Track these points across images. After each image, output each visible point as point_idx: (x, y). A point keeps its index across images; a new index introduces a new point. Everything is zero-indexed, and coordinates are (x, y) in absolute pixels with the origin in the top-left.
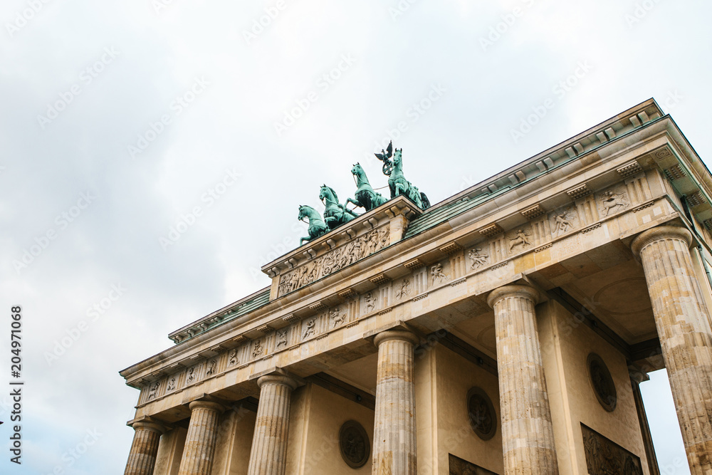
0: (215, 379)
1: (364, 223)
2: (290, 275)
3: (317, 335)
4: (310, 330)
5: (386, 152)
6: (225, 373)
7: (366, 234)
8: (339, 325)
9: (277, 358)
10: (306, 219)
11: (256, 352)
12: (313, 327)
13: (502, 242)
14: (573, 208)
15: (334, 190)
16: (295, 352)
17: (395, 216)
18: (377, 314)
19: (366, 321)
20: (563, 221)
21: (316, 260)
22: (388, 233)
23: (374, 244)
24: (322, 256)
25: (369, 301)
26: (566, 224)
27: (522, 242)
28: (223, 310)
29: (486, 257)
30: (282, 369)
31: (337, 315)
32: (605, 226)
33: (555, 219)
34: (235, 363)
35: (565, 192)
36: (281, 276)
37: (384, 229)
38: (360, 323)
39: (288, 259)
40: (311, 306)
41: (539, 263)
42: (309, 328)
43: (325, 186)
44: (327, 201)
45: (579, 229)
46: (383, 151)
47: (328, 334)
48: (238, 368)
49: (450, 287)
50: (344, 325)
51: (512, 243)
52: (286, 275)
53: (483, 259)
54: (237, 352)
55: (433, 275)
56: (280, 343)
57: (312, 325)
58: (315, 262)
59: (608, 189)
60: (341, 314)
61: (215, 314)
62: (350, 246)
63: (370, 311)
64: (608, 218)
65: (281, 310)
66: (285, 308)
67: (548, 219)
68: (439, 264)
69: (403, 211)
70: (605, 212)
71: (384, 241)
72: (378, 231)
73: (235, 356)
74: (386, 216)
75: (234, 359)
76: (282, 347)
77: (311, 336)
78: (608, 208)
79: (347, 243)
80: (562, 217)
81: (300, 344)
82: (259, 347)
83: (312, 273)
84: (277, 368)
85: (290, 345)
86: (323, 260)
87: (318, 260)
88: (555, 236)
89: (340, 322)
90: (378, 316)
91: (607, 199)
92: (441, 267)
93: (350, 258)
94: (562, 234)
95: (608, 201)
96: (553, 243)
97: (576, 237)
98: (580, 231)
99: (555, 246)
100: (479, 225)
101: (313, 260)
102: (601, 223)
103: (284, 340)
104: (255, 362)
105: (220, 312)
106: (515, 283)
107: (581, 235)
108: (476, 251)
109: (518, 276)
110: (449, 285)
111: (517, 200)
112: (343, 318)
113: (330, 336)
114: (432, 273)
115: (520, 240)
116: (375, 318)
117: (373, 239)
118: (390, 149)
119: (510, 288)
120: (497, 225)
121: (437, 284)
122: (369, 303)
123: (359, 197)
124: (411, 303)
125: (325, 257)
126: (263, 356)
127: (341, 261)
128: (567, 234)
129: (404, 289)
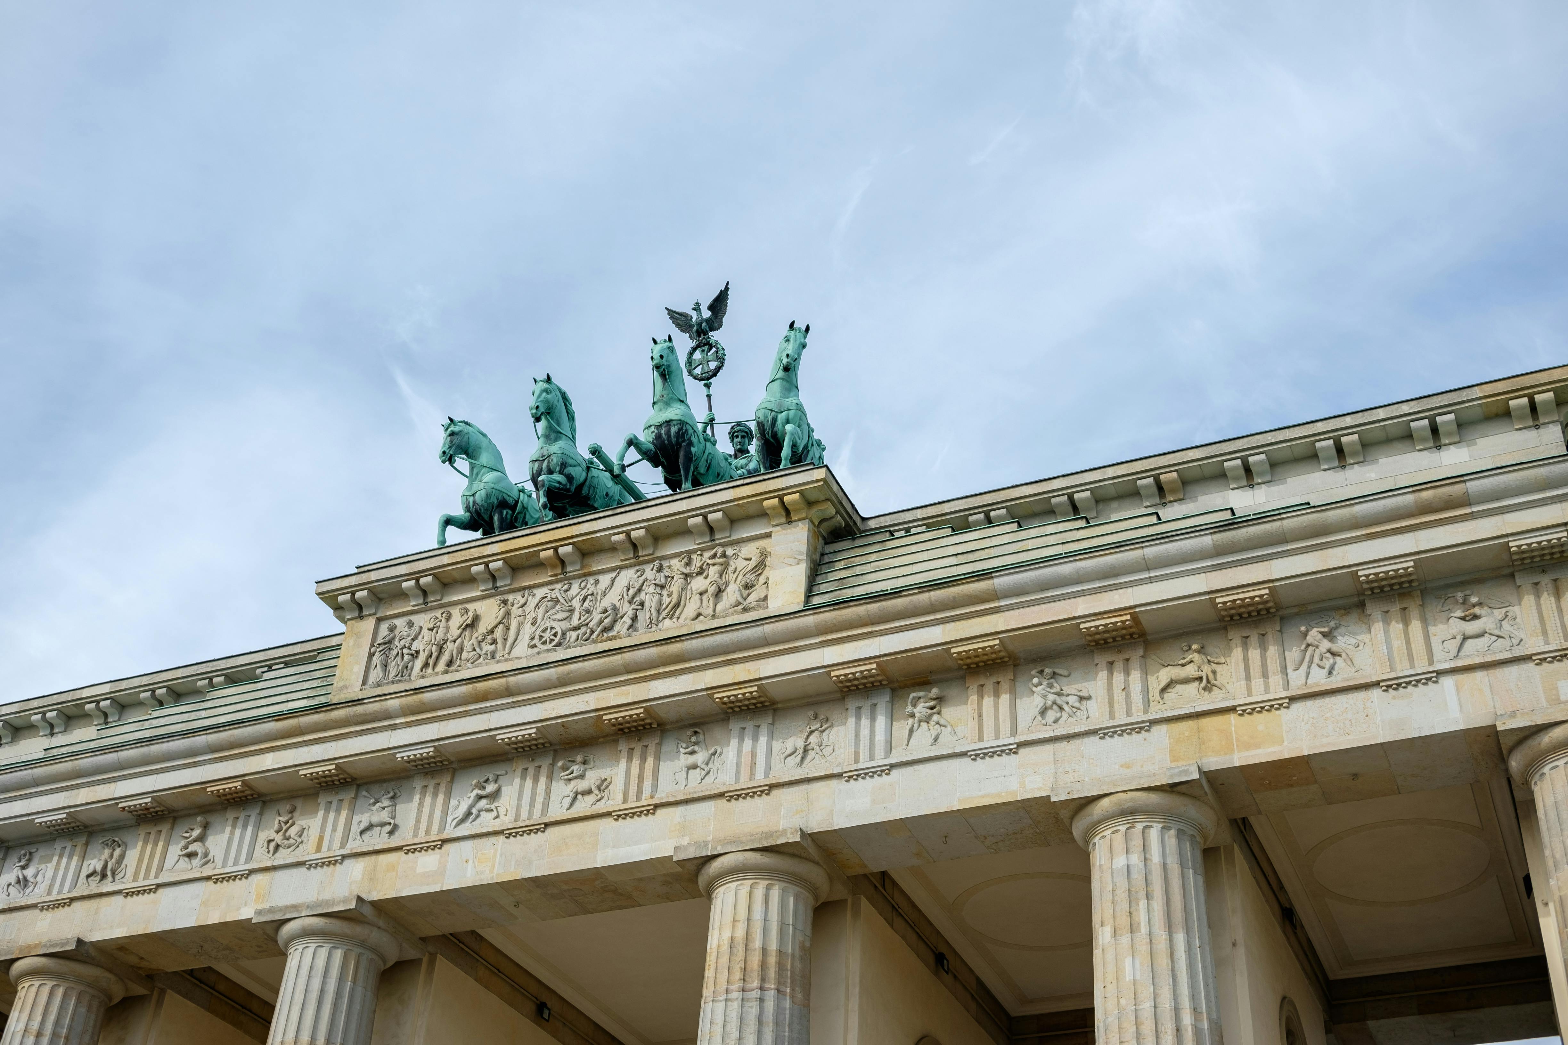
0: (119, 898)
1: (691, 522)
2: (411, 624)
3: (506, 821)
4: (483, 803)
5: (706, 314)
6: (159, 886)
7: (689, 553)
8: (584, 806)
9: (356, 869)
10: (462, 463)
11: (278, 838)
12: (494, 796)
13: (1135, 663)
14: (1355, 615)
15: (570, 395)
16: (428, 861)
17: (790, 522)
18: (721, 795)
19: (680, 809)
20: (1326, 644)
21: (511, 597)
22: (761, 566)
23: (713, 589)
24: (530, 587)
25: (692, 753)
26: (1334, 654)
27: (1200, 679)
28: (136, 682)
29: (1082, 698)
30: (375, 904)
31: (582, 777)
32: (1448, 682)
33: (1305, 635)
34: (196, 862)
35: (1351, 572)
36: (379, 620)
37: (750, 550)
38: (660, 812)
39: (416, 576)
40: (503, 736)
41: (1248, 747)
42: (480, 797)
43: (549, 379)
44: (550, 428)
45: (1375, 679)
46: (697, 308)
47: (547, 825)
48: (208, 878)
49: (966, 760)
50: (601, 807)
51: (1165, 675)
52: (400, 622)
53: (1072, 700)
54: (206, 826)
55: (912, 716)
56: (370, 827)
57: (490, 788)
58: (505, 602)
59: (1462, 584)
60: (593, 777)
61: (107, 689)
62: (628, 576)
63: (695, 785)
64: (1460, 663)
65: (393, 727)
66: (408, 725)
67: (1281, 631)
68: (935, 691)
69: (816, 513)
70: (1453, 645)
71: (748, 586)
72: (730, 551)
73: (201, 839)
74: (763, 514)
75: (194, 847)
76: (378, 839)
77: (486, 822)
78: (1459, 638)
79: (621, 568)
80: (1324, 635)
81: (444, 841)
82: (291, 824)
83: (492, 632)
84: (359, 899)
85: (404, 837)
86: (533, 602)
87: (516, 598)
88: (1298, 682)
89: (590, 799)
90: (722, 802)
91: (1459, 613)
92: (940, 699)
93: (630, 613)
94: (1319, 679)
95: (1463, 619)
96: (1293, 699)
97: (1361, 695)
98: (1377, 684)
99: (1298, 708)
100: (1081, 607)
101: (495, 591)
102: (1440, 673)
103: (384, 816)
104: (274, 868)
105: (124, 685)
106: (1172, 788)
107: (1376, 693)
108: (1054, 675)
109: (1186, 772)
110: (963, 754)
111: (1209, 563)
112: (603, 785)
113: (552, 831)
114: (909, 709)
115: (1191, 671)
116: (710, 805)
117: (713, 571)
118: (719, 304)
119: (1154, 798)
120: (1135, 617)
121: (921, 746)
122: (691, 759)
123: (658, 436)
124: (833, 783)
125: (540, 593)
126: (306, 851)
127: (596, 617)
128: (1336, 682)
129: (813, 739)
